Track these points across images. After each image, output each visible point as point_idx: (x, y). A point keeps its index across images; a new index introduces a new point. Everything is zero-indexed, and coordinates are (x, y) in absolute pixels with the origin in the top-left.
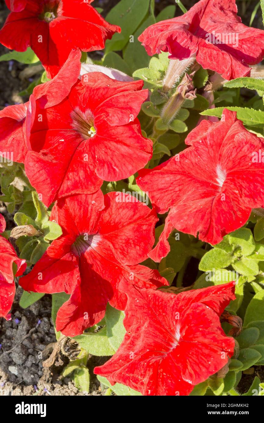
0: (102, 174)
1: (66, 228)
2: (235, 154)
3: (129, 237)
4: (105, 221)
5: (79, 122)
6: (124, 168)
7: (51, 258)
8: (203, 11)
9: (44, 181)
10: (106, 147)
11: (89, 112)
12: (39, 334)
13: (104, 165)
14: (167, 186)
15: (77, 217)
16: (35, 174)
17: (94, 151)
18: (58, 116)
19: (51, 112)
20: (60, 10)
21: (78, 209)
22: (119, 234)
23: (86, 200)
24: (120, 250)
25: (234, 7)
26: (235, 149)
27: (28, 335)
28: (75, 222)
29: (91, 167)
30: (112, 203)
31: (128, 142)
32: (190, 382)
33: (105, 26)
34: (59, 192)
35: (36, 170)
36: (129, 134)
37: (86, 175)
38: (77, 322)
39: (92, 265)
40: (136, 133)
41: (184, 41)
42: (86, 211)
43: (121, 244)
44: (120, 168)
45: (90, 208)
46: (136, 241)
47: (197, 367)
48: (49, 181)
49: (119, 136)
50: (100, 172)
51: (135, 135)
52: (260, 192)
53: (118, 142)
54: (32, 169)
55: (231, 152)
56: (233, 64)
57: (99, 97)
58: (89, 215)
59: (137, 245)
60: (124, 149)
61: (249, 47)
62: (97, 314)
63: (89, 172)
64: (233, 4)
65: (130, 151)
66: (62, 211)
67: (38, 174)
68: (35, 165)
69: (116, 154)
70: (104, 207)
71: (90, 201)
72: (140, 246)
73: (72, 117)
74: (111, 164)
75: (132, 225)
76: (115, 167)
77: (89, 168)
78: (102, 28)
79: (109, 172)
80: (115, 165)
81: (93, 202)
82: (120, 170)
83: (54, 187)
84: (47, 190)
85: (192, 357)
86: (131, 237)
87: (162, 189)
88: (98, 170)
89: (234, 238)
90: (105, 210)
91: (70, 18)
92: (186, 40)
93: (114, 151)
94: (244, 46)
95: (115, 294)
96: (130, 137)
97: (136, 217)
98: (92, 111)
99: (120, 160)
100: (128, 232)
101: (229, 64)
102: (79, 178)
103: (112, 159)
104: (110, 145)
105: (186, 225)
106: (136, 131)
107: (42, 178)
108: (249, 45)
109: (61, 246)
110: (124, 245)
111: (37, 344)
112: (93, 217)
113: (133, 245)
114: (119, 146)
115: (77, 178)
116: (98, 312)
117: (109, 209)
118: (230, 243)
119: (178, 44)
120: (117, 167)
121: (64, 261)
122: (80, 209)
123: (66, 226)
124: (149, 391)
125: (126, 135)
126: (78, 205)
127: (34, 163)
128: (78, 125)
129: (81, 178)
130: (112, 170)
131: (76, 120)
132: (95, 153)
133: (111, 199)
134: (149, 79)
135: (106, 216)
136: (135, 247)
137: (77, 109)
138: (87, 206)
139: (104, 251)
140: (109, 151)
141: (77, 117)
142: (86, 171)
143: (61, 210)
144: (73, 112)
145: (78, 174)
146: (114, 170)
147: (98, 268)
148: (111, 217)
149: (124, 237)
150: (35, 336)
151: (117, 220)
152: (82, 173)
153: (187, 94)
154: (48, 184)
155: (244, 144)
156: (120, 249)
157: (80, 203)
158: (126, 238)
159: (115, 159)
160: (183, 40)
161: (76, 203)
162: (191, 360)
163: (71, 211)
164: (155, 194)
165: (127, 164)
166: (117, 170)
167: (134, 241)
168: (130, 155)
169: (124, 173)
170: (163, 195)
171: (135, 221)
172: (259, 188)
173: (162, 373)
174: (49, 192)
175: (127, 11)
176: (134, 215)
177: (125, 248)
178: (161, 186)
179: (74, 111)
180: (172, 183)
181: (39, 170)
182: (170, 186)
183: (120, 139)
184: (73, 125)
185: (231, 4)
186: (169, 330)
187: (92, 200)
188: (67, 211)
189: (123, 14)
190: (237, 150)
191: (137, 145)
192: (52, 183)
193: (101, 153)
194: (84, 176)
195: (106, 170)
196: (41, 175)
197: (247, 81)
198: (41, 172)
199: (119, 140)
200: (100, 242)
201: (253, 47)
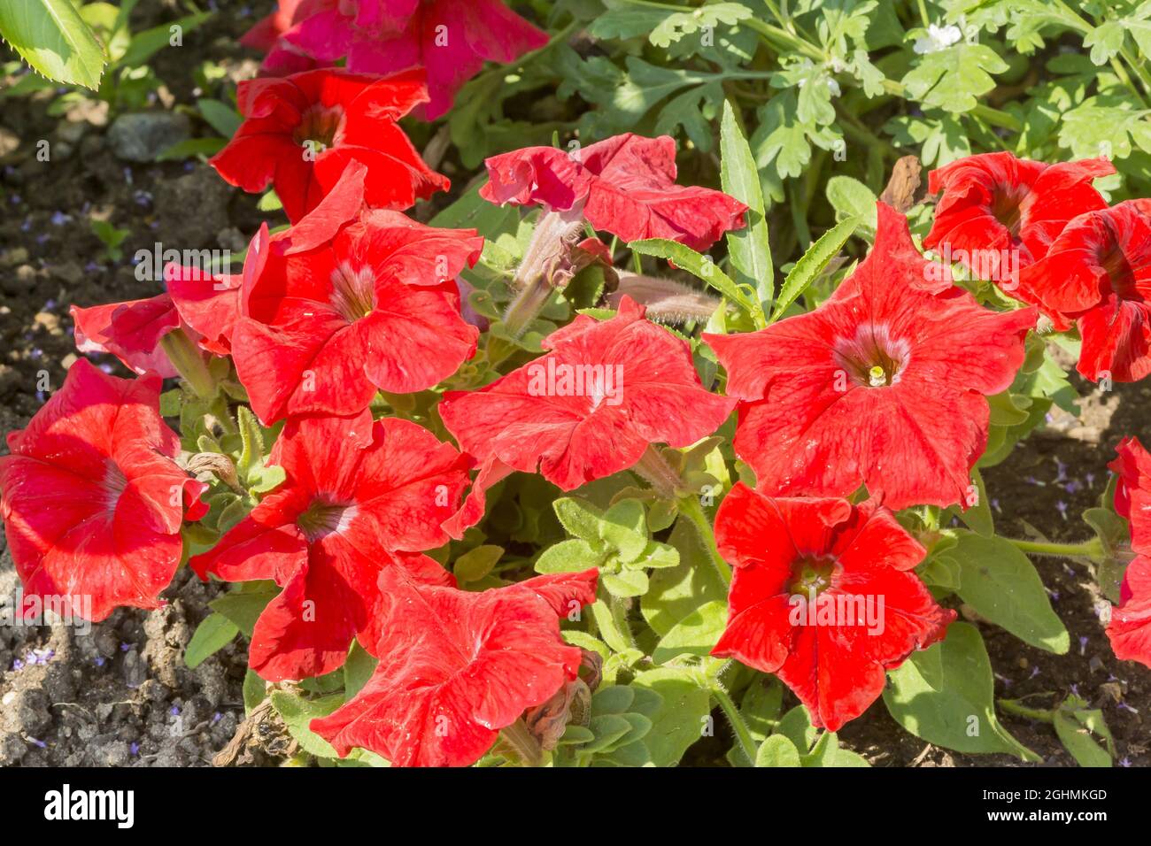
0: (376, 376)
1: (294, 475)
2: (632, 355)
3: (411, 504)
4: (370, 473)
5: (345, 296)
6: (419, 371)
7: (257, 523)
8: (610, 154)
9: (265, 372)
10: (390, 328)
11: (367, 271)
12: (214, 736)
13: (381, 361)
14: (496, 418)
15: (317, 458)
16: (249, 359)
17: (367, 335)
18: (306, 272)
19: (296, 264)
20: (339, 136)
21: (321, 443)
22: (394, 498)
23: (338, 428)
24: (389, 527)
25: (671, 167)
26: (632, 347)
27: (194, 731)
28: (313, 468)
29: (358, 363)
30: (386, 440)
31: (433, 321)
32: (487, 725)
33: (421, 170)
34: (290, 402)
35: (254, 351)
36: (436, 306)
37: (344, 375)
38: (291, 655)
39: (334, 558)
40: (449, 306)
41: (565, 171)
42: (335, 449)
43: (394, 516)
44: (411, 370)
45: (344, 444)
46: (423, 513)
47: (505, 694)
48: (273, 374)
49: (417, 310)
50: (373, 370)
51: (446, 310)
52: (668, 419)
53: (414, 320)
54: (246, 348)
55: (625, 353)
56: (652, 221)
57: (390, 244)
58: (341, 455)
59: (424, 521)
60: (424, 335)
61: (686, 215)
62: (330, 653)
63: (351, 371)
64: (670, 161)
65: (434, 338)
66: (292, 444)
67: (254, 360)
68: (251, 341)
69: (406, 342)
70: (370, 441)
71: (345, 431)
72: (428, 523)
73: (335, 283)
74: (395, 362)
75: (420, 484)
76: (402, 368)
77: (353, 363)
78: (413, 170)
79: (390, 373)
80: (403, 364)
81: (352, 433)
82: (410, 373)
83: (282, 387)
84: (268, 391)
85: (497, 674)
86: (415, 505)
87: (486, 424)
88: (369, 366)
89: (609, 525)
90: (372, 449)
91: (356, 147)
92: (568, 169)
93: (404, 338)
94: (679, 212)
95: (370, 624)
96: (438, 313)
97: (428, 468)
98: (373, 268)
99: (413, 355)
100: (411, 497)
101: (645, 220)
102: (332, 378)
103: (398, 352)
104: (398, 326)
105: (520, 454)
106: (451, 305)
107: (261, 367)
108: (688, 211)
109: (280, 505)
110: (399, 519)
111: (207, 750)
112: (348, 461)
113: (416, 521)
114: (415, 328)
115: (327, 379)
116: (333, 650)
117: (380, 450)
118: (601, 535)
119: (553, 175)
120: (406, 367)
121: (284, 534)
122: (326, 442)
123: (296, 472)
124: (408, 735)
125: (429, 308)
126: (323, 434)
127: (251, 338)
128: (343, 300)
129: (336, 379)
130: (395, 371)
131: (341, 290)
132: (367, 339)
133: (387, 431)
134: (489, 262)
135: (372, 464)
136: (420, 523)
137: (346, 266)
138: (339, 439)
139: (361, 537)
140: (395, 336)
141: (344, 286)
142: (346, 368)
143: (288, 442)
144: (338, 272)
145: (331, 370)
146: (400, 373)
147: (345, 568)
148: (381, 465)
149: (401, 504)
150: (205, 736)
151: (392, 471)
152: (338, 371)
153: (557, 272)
154: (272, 379)
155: (651, 340)
156: (391, 525)
157: (327, 434)
158: (404, 505)
159: (404, 352)
160: (562, 169)
161: (319, 432)
162: (494, 681)
163: (308, 445)
164: (471, 434)
165: (425, 364)
166: (405, 373)
167: (418, 512)
168: (434, 345)
169: (417, 379)
170: (485, 436)
171: (426, 476)
172: (666, 412)
173: (437, 706)
174: (270, 395)
175: (469, 216)
176: (425, 463)
177: (401, 525)
178: (483, 419)
179: (339, 269)
180: (506, 414)
181: (257, 351)
182: (501, 420)
183: (419, 316)
184: (333, 298)
185: (665, 161)
186: (461, 650)
187: (350, 429)
188: (300, 445)
189: (460, 221)
190: (635, 349)
191: (449, 328)
192: (279, 378)
193: (379, 339)
194: (341, 376)
195: (385, 369)
196: (260, 361)
197: (674, 251)
198: (261, 355)
199: (415, 318)
200: (355, 519)
201: (696, 217)
